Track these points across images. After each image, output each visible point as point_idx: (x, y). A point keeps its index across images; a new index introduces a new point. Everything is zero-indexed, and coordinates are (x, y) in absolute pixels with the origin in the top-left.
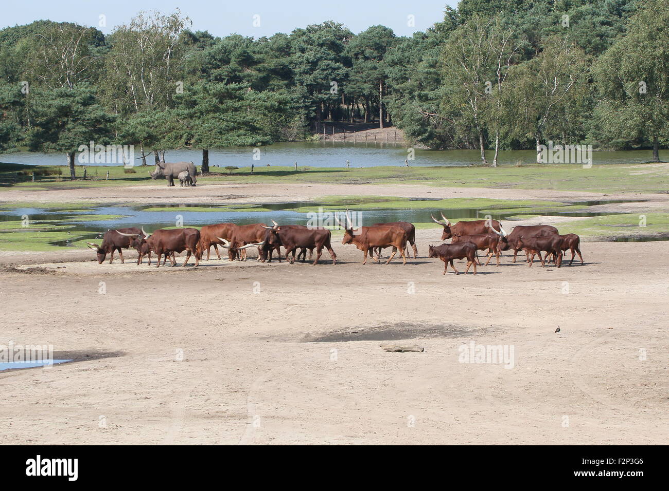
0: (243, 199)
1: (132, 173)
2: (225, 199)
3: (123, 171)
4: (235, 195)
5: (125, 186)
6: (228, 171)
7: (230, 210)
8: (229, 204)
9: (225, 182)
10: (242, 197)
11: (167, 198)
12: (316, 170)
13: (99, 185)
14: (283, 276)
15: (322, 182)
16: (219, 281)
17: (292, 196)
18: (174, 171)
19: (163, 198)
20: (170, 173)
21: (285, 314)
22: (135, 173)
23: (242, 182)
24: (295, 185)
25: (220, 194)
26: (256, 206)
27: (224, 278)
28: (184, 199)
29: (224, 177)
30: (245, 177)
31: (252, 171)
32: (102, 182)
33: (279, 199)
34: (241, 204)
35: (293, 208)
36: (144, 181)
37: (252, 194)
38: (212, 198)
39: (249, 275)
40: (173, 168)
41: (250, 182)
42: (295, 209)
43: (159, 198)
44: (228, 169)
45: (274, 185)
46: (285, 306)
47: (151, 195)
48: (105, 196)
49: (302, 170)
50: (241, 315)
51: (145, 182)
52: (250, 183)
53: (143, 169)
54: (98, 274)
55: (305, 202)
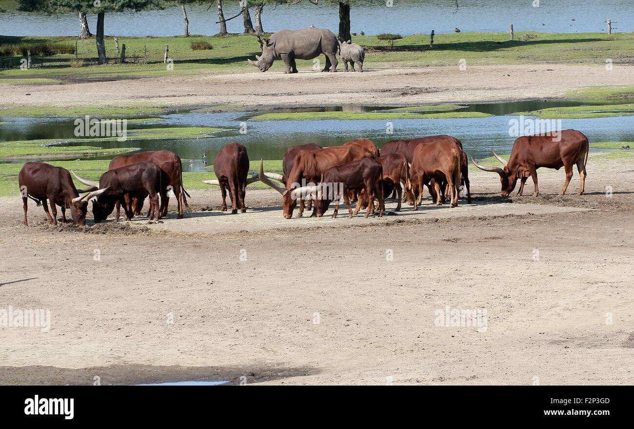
0: (430, 94)
1: (205, 48)
2: (398, 96)
3: (188, 46)
4: (415, 88)
5: (206, 75)
6: (385, 43)
7: (413, 115)
8: (406, 106)
9: (387, 65)
10: (427, 91)
11: (289, 94)
12: (548, 39)
13: (153, 73)
14: (563, 232)
15: (568, 61)
16: (449, 243)
17: (522, 88)
18: (296, 44)
19: (282, 94)
20: (289, 49)
21: (586, 299)
22: (210, 48)
23: (418, 63)
24: (519, 67)
25: (385, 86)
26: (460, 107)
27: (458, 237)
28: (323, 96)
29: (380, 54)
30: (419, 54)
31: (432, 42)
32: (157, 66)
33: (499, 95)
34: (429, 104)
35: (530, 111)
36: (233, 64)
37: (444, 85)
38: (373, 94)
39: (501, 233)
40: (294, 40)
41: (433, 62)
42: (534, 112)
43: (273, 95)
44: (383, 39)
45: (481, 67)
46: (585, 286)
47: (259, 91)
48: (174, 93)
49: (522, 40)
50: (507, 301)
51: (234, 67)
52: (433, 65)
53: (224, 41)
54: (229, 234)
55: (547, 98)
